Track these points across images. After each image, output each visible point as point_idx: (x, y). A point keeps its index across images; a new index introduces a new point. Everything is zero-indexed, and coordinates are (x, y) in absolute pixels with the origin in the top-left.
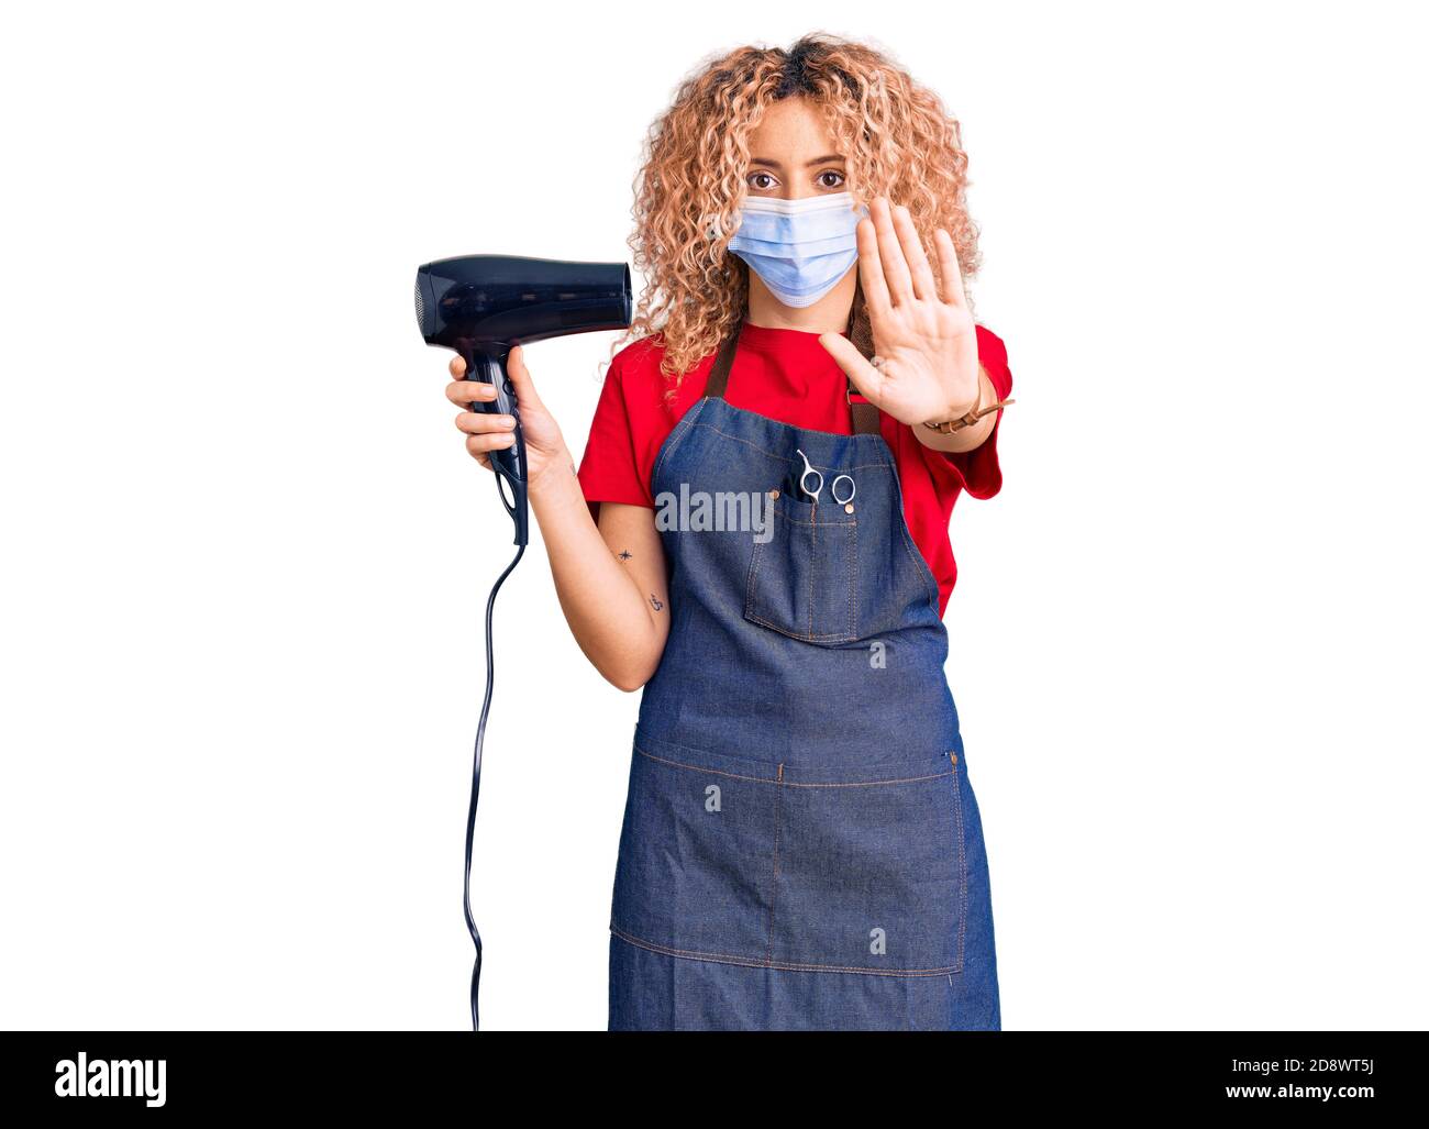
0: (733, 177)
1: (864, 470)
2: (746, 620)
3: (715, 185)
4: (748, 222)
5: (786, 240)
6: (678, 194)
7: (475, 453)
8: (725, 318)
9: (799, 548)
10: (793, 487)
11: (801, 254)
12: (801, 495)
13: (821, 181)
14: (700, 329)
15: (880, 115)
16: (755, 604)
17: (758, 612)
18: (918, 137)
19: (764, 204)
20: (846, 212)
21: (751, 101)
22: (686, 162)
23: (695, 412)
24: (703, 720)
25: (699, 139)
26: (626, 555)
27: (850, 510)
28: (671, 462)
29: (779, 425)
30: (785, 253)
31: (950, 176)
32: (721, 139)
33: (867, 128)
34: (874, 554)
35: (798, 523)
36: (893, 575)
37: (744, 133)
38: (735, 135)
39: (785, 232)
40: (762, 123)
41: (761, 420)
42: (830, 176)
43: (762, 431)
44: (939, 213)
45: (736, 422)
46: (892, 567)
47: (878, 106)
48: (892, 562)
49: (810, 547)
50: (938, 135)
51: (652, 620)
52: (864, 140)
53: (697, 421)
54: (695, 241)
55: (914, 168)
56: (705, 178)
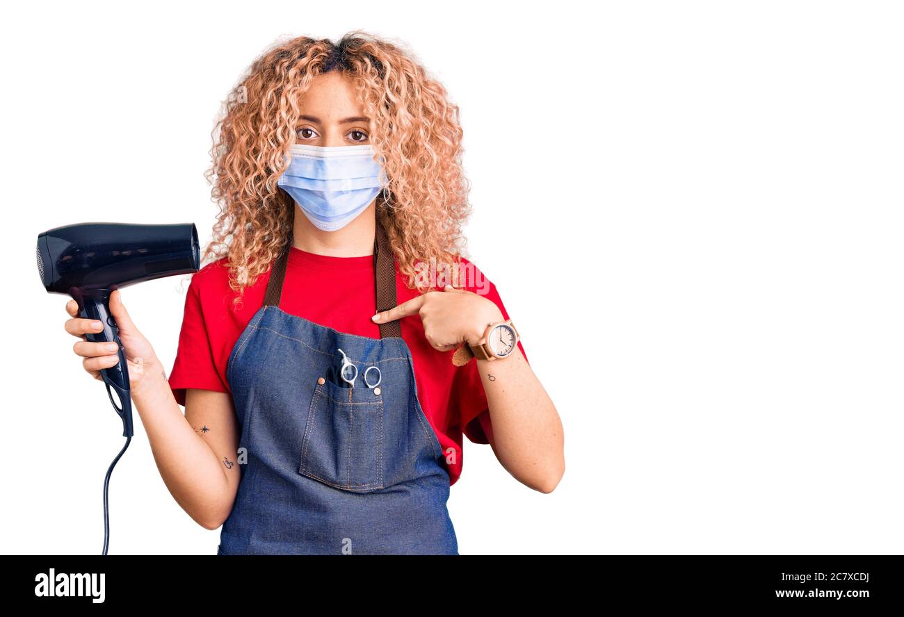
0: (286, 127)
1: (388, 362)
2: (300, 475)
3: (272, 133)
4: (294, 164)
5: (321, 177)
6: (244, 139)
7: (90, 371)
8: (275, 242)
9: (340, 422)
10: (335, 376)
11: (330, 189)
12: (341, 382)
13: (350, 136)
14: (256, 249)
15: (398, 91)
16: (307, 462)
17: (309, 468)
18: (426, 112)
19: (307, 150)
20: (368, 160)
21: (303, 72)
22: (252, 115)
23: (259, 317)
24: (267, 545)
25: (262, 98)
26: (205, 429)
27: (378, 391)
28: (243, 358)
29: (323, 328)
30: (318, 187)
31: (449, 142)
32: (278, 100)
33: (388, 99)
34: (396, 424)
35: (340, 403)
36: (409, 440)
37: (295, 95)
38: (289, 96)
39: (320, 171)
40: (310, 89)
41: (308, 324)
42: (357, 134)
43: (310, 333)
44: (440, 170)
45: (290, 325)
46: (409, 434)
47: (397, 84)
48: (408, 431)
49: (348, 420)
50: (441, 111)
51: (226, 476)
52: (385, 108)
53: (261, 325)
54: (255, 174)
55: (422, 132)
56: (264, 127)
